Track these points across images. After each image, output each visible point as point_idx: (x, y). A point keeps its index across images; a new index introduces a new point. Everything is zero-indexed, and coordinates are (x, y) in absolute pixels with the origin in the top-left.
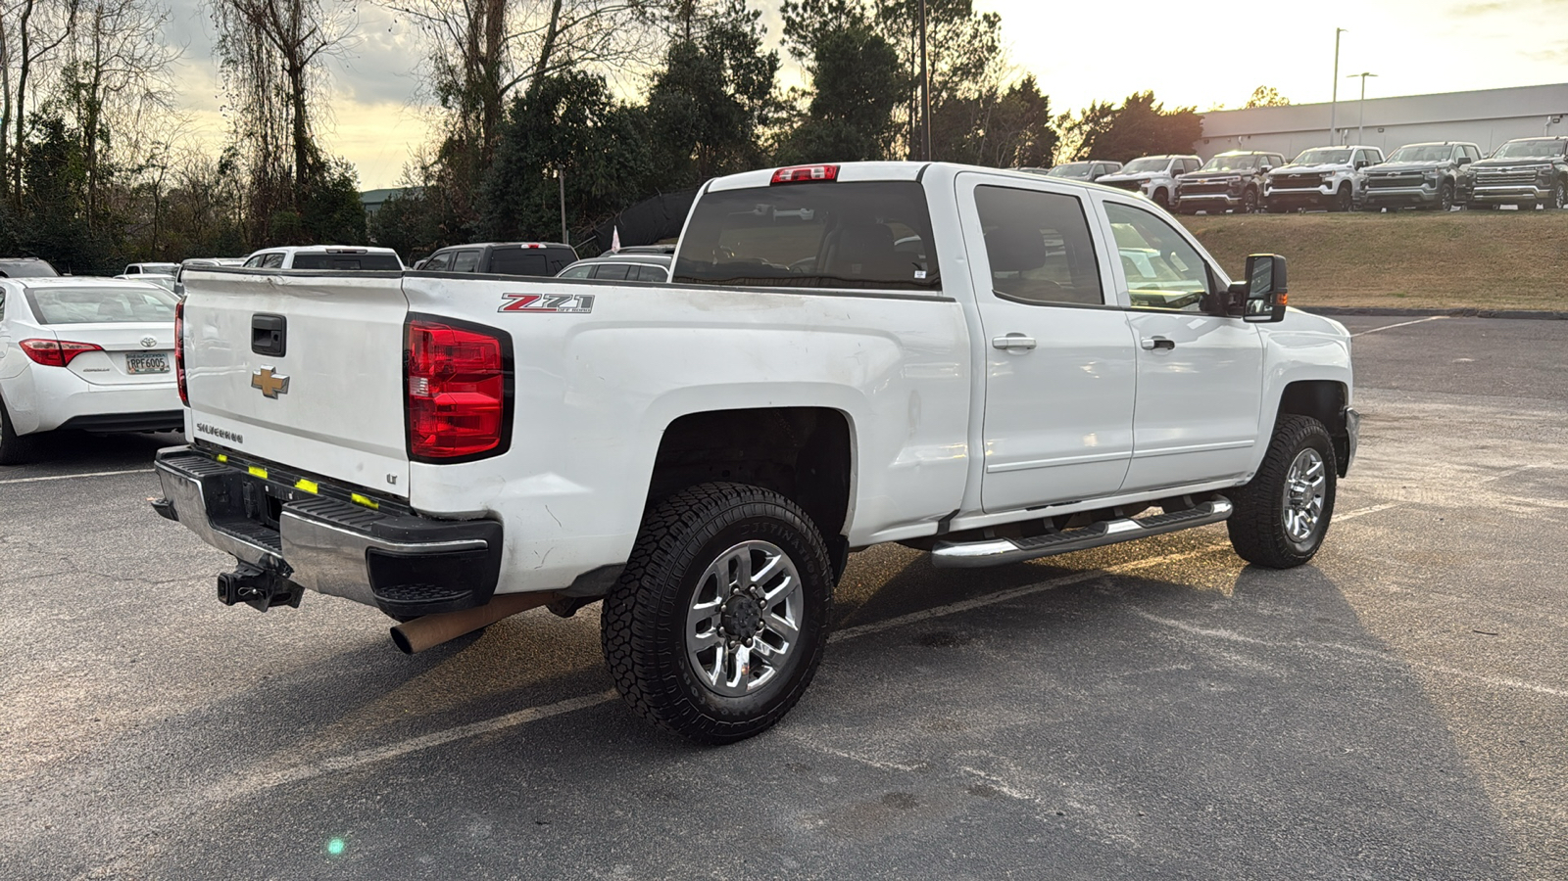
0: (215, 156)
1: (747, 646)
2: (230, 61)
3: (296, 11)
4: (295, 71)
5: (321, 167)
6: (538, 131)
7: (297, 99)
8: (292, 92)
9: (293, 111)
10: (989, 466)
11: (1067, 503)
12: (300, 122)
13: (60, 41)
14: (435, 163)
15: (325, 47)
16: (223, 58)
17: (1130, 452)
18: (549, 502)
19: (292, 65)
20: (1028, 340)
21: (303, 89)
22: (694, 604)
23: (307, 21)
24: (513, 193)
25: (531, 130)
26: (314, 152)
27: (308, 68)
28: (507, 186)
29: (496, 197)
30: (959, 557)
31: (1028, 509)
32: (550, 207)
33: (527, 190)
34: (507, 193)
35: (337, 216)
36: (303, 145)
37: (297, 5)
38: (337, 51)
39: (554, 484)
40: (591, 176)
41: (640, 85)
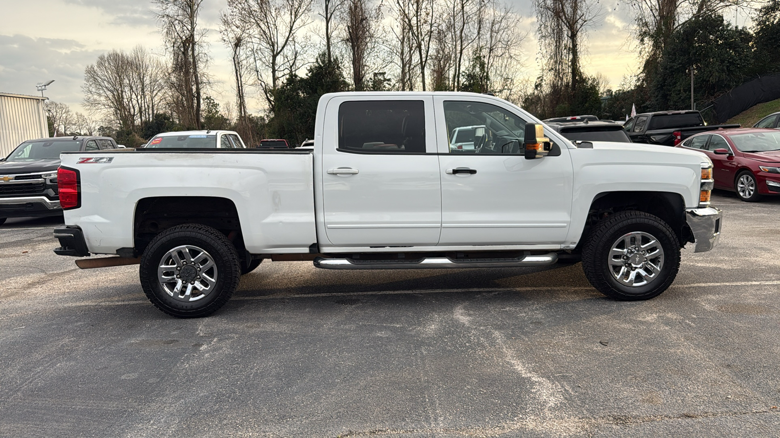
0: (534, 80)
1: (192, 284)
2: (542, 36)
3: (575, 8)
4: (573, 37)
5: (583, 81)
6: (681, 51)
7: (574, 50)
8: (571, 46)
9: (571, 57)
10: (328, 226)
11: (402, 247)
12: (575, 61)
13: (475, 39)
14: (642, 73)
15: (585, 23)
16: (540, 35)
17: (440, 225)
18: (96, 224)
19: (572, 33)
20: (354, 170)
21: (577, 45)
22: (162, 265)
23: (579, 12)
24: (667, 86)
25: (677, 50)
26: (580, 75)
27: (579, 34)
28: (665, 82)
29: (658, 88)
30: (333, 265)
31: (371, 247)
32: (685, 91)
33: (675, 83)
34: (665, 85)
35: (587, 105)
36: (575, 71)
37: (576, 3)
38: (592, 24)
39: (97, 219)
40: (710, 72)
41: (753, 16)
